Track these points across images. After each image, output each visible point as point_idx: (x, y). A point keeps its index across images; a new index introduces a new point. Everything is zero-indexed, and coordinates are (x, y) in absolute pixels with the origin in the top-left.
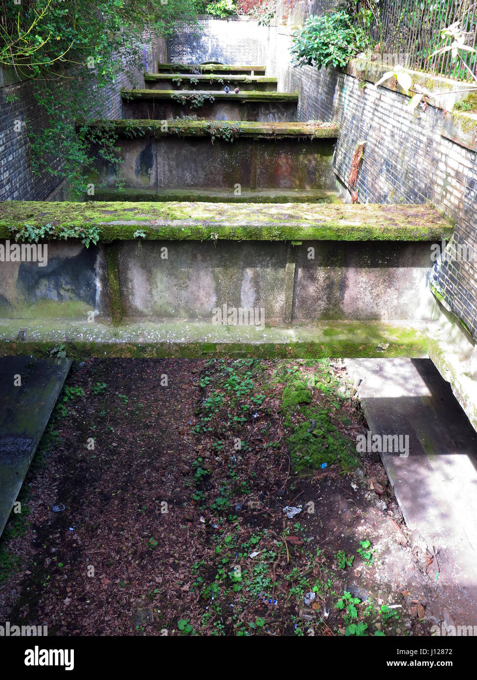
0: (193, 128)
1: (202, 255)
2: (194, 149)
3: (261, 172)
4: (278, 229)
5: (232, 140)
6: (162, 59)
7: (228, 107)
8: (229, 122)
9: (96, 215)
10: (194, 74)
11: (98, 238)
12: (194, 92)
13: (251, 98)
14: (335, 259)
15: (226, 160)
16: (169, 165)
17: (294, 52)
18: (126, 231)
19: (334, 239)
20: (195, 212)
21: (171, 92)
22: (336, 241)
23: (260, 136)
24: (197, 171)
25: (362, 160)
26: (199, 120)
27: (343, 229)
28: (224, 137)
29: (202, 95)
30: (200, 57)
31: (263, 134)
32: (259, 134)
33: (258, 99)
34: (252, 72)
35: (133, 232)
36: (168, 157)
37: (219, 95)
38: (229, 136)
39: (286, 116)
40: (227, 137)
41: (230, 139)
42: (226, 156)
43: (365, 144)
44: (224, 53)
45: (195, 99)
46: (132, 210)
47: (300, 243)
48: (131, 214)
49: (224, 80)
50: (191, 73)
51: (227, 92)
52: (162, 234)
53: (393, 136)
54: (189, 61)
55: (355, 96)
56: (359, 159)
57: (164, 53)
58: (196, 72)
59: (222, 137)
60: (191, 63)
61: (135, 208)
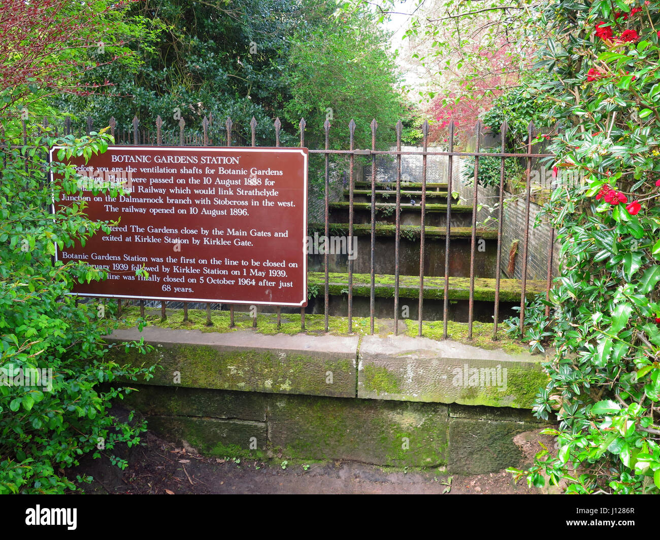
0: (383, 230)
1: (387, 311)
2: (384, 247)
3: (438, 265)
4: (440, 291)
5: (414, 240)
6: (359, 179)
7: (413, 216)
8: (413, 226)
9: (316, 279)
10: (386, 190)
11: (317, 293)
12: (386, 204)
13: (434, 210)
14: (483, 317)
15: (409, 256)
16: (363, 258)
17: (466, 174)
18: (336, 289)
19: (480, 299)
20: (383, 280)
21: (366, 204)
22: (482, 301)
23: (437, 237)
24: (385, 264)
25: (516, 254)
26: (388, 225)
27: (486, 292)
28: (408, 237)
29: (392, 206)
30: (391, 176)
31: (439, 235)
32: (436, 235)
33: (439, 210)
34: (438, 189)
35: (340, 290)
36: (362, 252)
37: (406, 207)
38: (412, 237)
39: (464, 224)
40: (410, 237)
41: (412, 239)
42: (409, 252)
43: (519, 242)
44: (414, 173)
45: (386, 209)
46: (339, 277)
47: (456, 302)
48: (339, 280)
49: (412, 195)
50: (383, 190)
51: (413, 205)
52: (360, 292)
53: (534, 235)
54: (382, 180)
55: (512, 207)
56: (514, 253)
57: (360, 173)
58: (387, 188)
59: (406, 237)
60: (384, 181)
61: (342, 277)
